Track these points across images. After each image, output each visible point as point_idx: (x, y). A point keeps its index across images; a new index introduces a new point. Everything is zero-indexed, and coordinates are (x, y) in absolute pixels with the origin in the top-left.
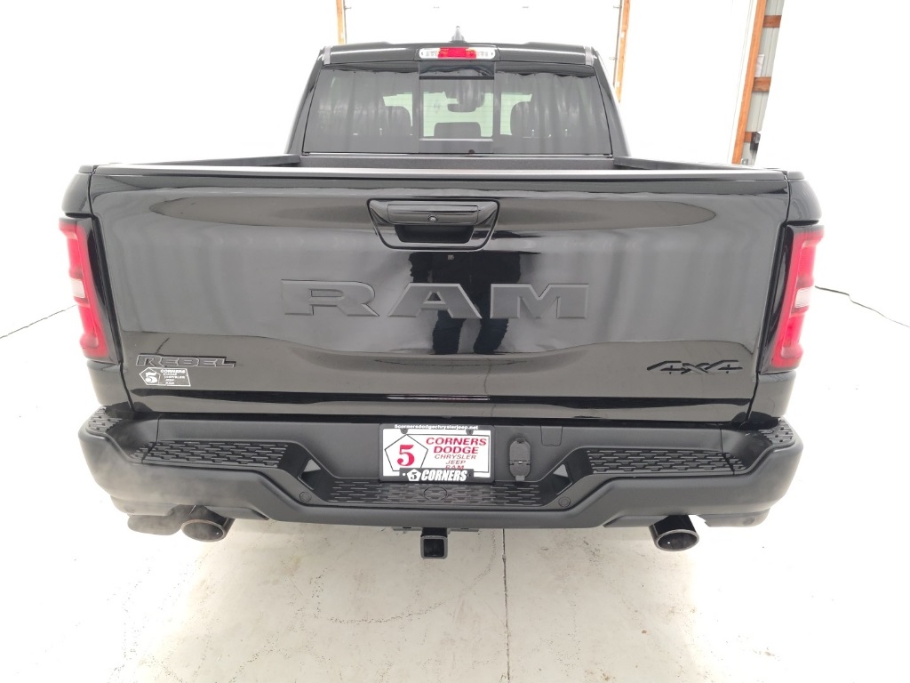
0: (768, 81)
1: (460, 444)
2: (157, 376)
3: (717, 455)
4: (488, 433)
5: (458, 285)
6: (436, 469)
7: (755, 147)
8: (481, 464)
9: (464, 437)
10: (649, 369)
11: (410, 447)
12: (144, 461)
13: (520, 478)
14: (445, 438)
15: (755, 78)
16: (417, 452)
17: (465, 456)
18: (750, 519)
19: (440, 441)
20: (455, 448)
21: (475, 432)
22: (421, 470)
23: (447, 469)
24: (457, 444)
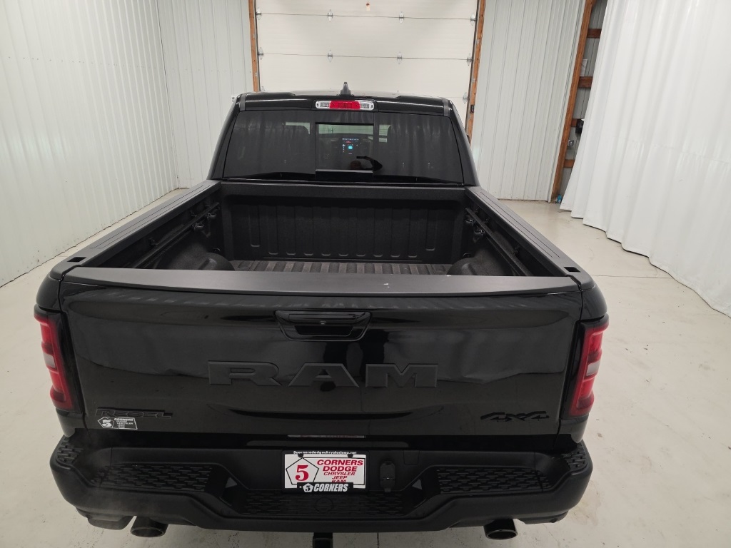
0: (590, 80)
1: (343, 464)
2: (111, 423)
3: (530, 473)
4: (364, 456)
5: (342, 365)
6: (325, 483)
7: (579, 131)
8: (358, 478)
9: (346, 460)
10: (483, 418)
11: (306, 467)
12: (102, 486)
13: (388, 490)
14: (331, 460)
15: (580, 77)
16: (311, 470)
17: (347, 473)
18: (554, 520)
19: (328, 462)
20: (339, 467)
21: (354, 456)
22: (313, 484)
23: (333, 483)
24: (340, 465)
